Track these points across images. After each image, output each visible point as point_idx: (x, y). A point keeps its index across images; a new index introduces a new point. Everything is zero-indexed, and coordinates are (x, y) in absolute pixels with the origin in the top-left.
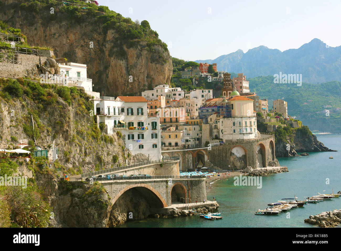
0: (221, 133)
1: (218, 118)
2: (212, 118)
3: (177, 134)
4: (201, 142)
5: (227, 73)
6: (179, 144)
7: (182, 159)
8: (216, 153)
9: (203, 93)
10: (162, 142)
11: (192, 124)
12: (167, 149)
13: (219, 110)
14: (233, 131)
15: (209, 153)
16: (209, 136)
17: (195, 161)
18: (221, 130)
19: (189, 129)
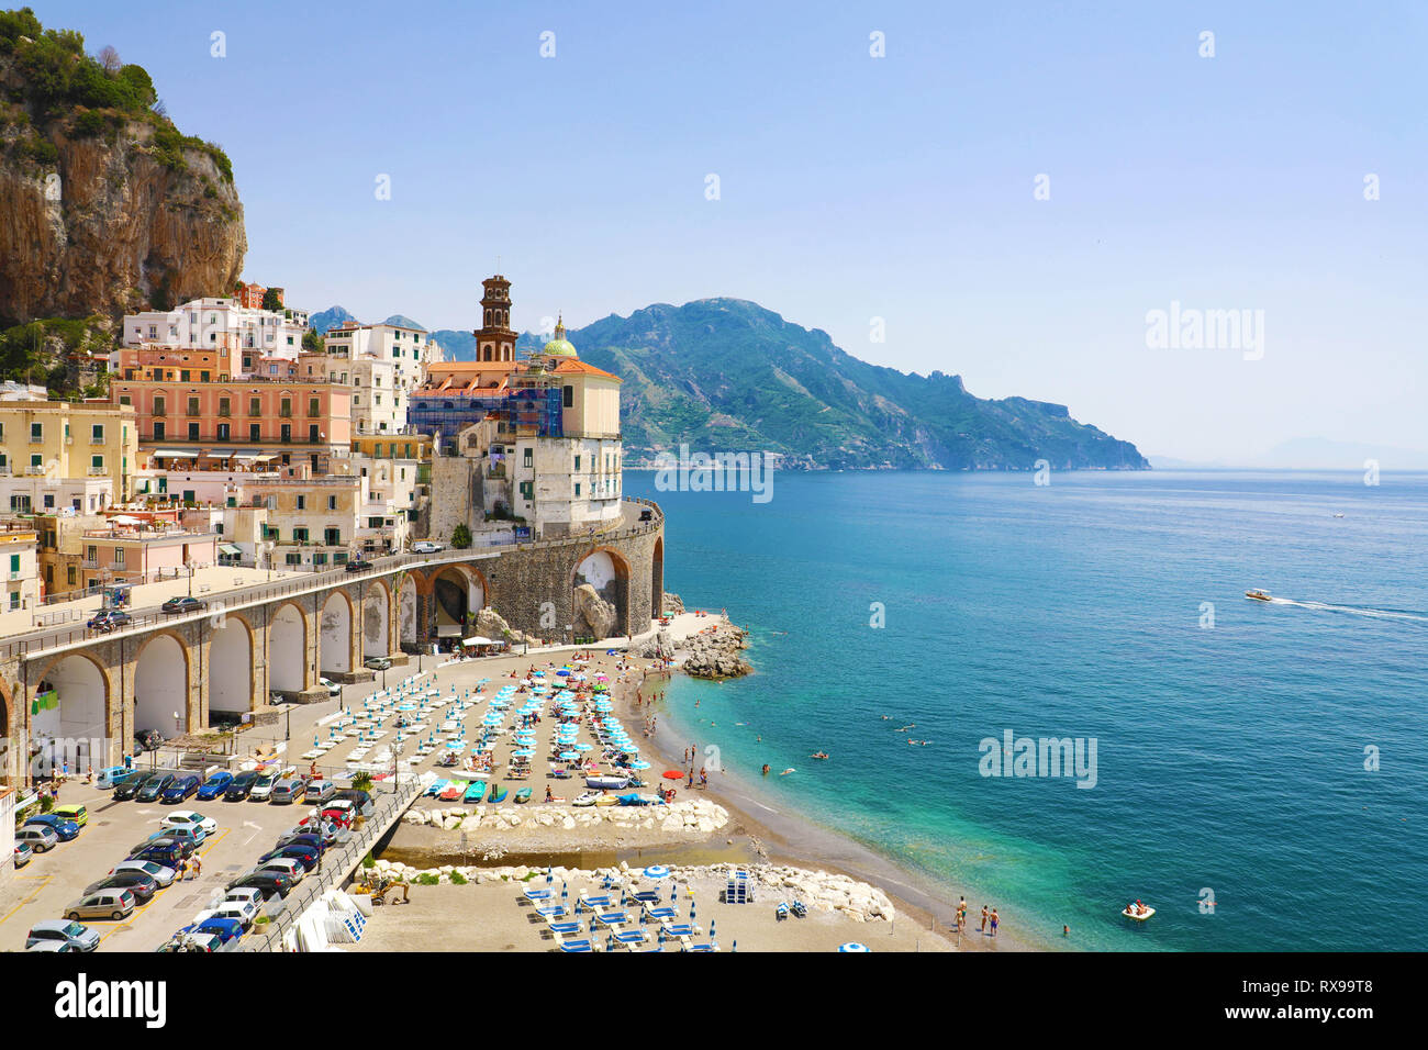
0: (518, 496)
1: (506, 437)
2: (479, 437)
3: (338, 495)
4: (428, 526)
5: (501, 277)
6: (343, 538)
7: (389, 606)
8: (520, 579)
9: (397, 341)
10: (264, 526)
11: (377, 451)
12: (288, 556)
13: (513, 405)
14: (573, 488)
15: (493, 576)
16: (464, 505)
17: (430, 609)
18: (521, 484)
19: (379, 474)
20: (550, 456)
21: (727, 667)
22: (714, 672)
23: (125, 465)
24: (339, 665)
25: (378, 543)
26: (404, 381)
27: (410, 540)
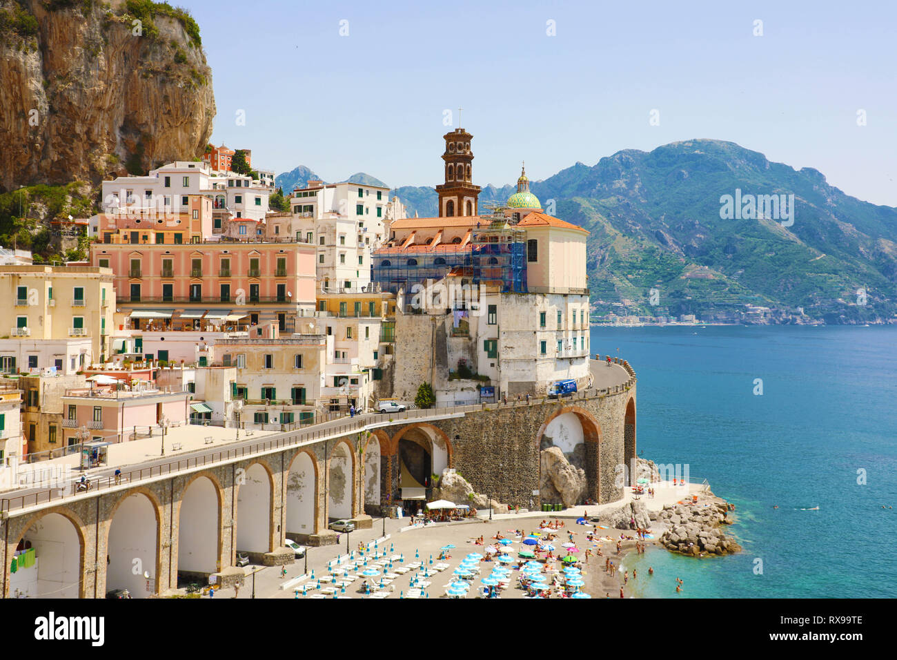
0: (482, 354)
3: (304, 354)
4: (392, 386)
5: (463, 130)
6: (309, 397)
7: (353, 468)
8: (485, 440)
9: (360, 199)
10: (233, 385)
11: (342, 310)
12: (256, 414)
13: (477, 262)
14: (539, 346)
15: (458, 437)
16: (428, 364)
17: (394, 470)
18: (485, 341)
19: (344, 333)
20: (514, 312)
21: (711, 543)
22: (695, 548)
23: (103, 326)
24: (304, 526)
25: (343, 402)
26: (367, 239)
27: (374, 399)
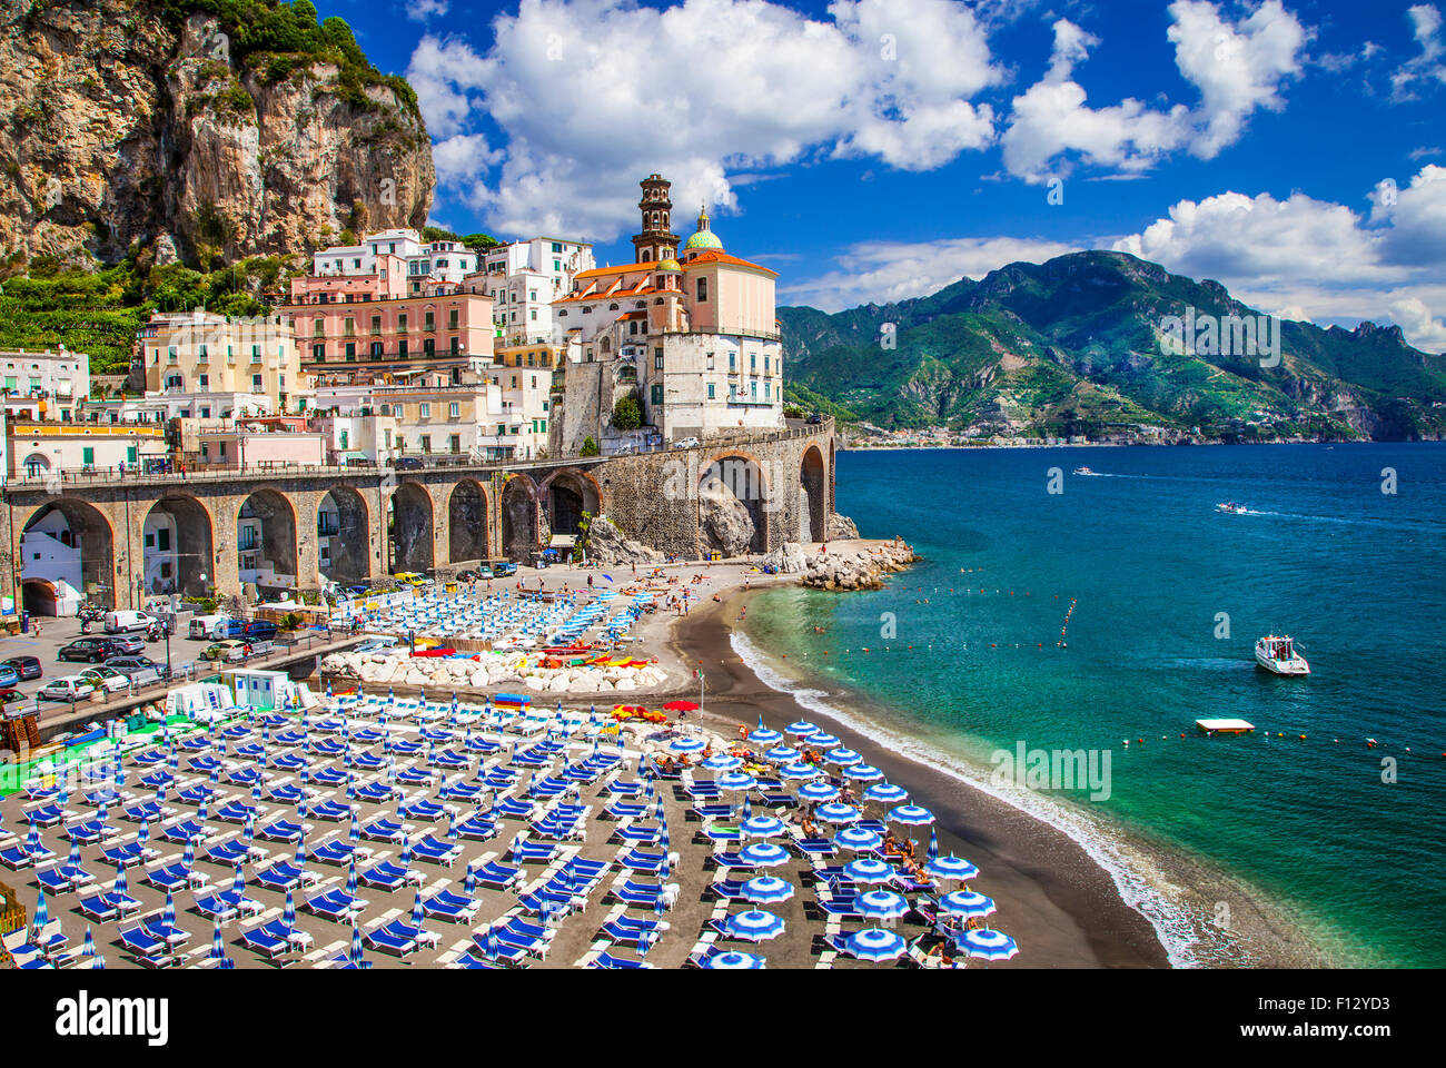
0: (649, 401)
1: (639, 338)
2: (612, 340)
3: (460, 402)
5: (658, 176)
8: (637, 485)
9: (557, 255)
10: (389, 434)
11: (518, 363)
14: (706, 388)
15: (607, 481)
16: (595, 413)
17: (544, 516)
18: (652, 388)
19: (509, 384)
20: (680, 354)
21: (849, 579)
22: (830, 584)
23: (284, 384)
